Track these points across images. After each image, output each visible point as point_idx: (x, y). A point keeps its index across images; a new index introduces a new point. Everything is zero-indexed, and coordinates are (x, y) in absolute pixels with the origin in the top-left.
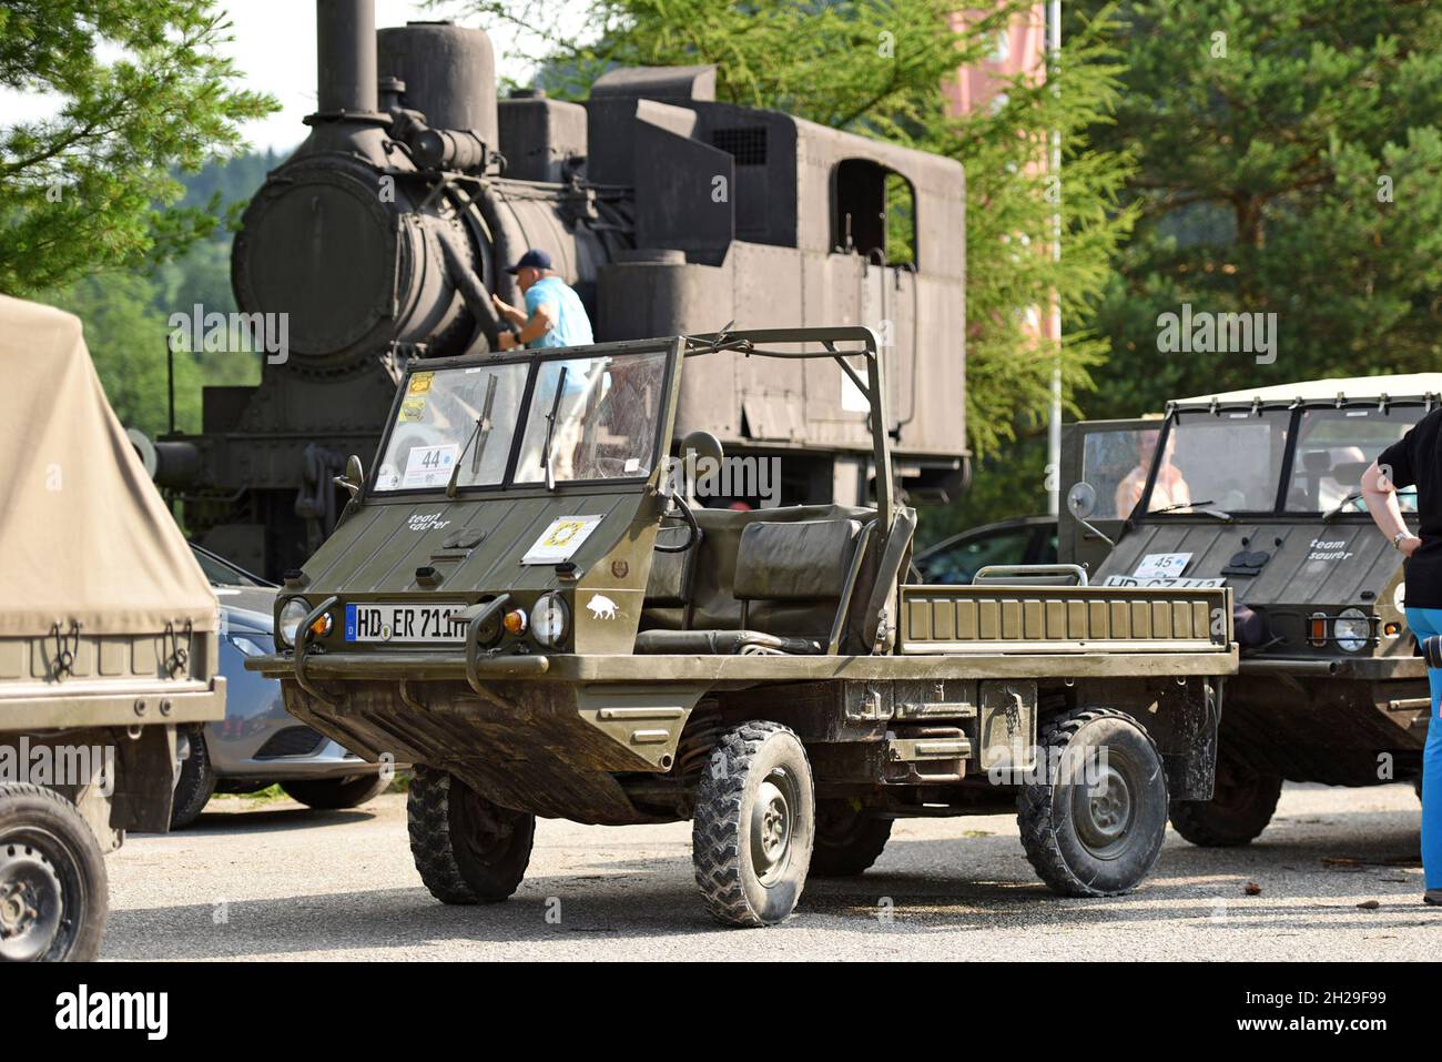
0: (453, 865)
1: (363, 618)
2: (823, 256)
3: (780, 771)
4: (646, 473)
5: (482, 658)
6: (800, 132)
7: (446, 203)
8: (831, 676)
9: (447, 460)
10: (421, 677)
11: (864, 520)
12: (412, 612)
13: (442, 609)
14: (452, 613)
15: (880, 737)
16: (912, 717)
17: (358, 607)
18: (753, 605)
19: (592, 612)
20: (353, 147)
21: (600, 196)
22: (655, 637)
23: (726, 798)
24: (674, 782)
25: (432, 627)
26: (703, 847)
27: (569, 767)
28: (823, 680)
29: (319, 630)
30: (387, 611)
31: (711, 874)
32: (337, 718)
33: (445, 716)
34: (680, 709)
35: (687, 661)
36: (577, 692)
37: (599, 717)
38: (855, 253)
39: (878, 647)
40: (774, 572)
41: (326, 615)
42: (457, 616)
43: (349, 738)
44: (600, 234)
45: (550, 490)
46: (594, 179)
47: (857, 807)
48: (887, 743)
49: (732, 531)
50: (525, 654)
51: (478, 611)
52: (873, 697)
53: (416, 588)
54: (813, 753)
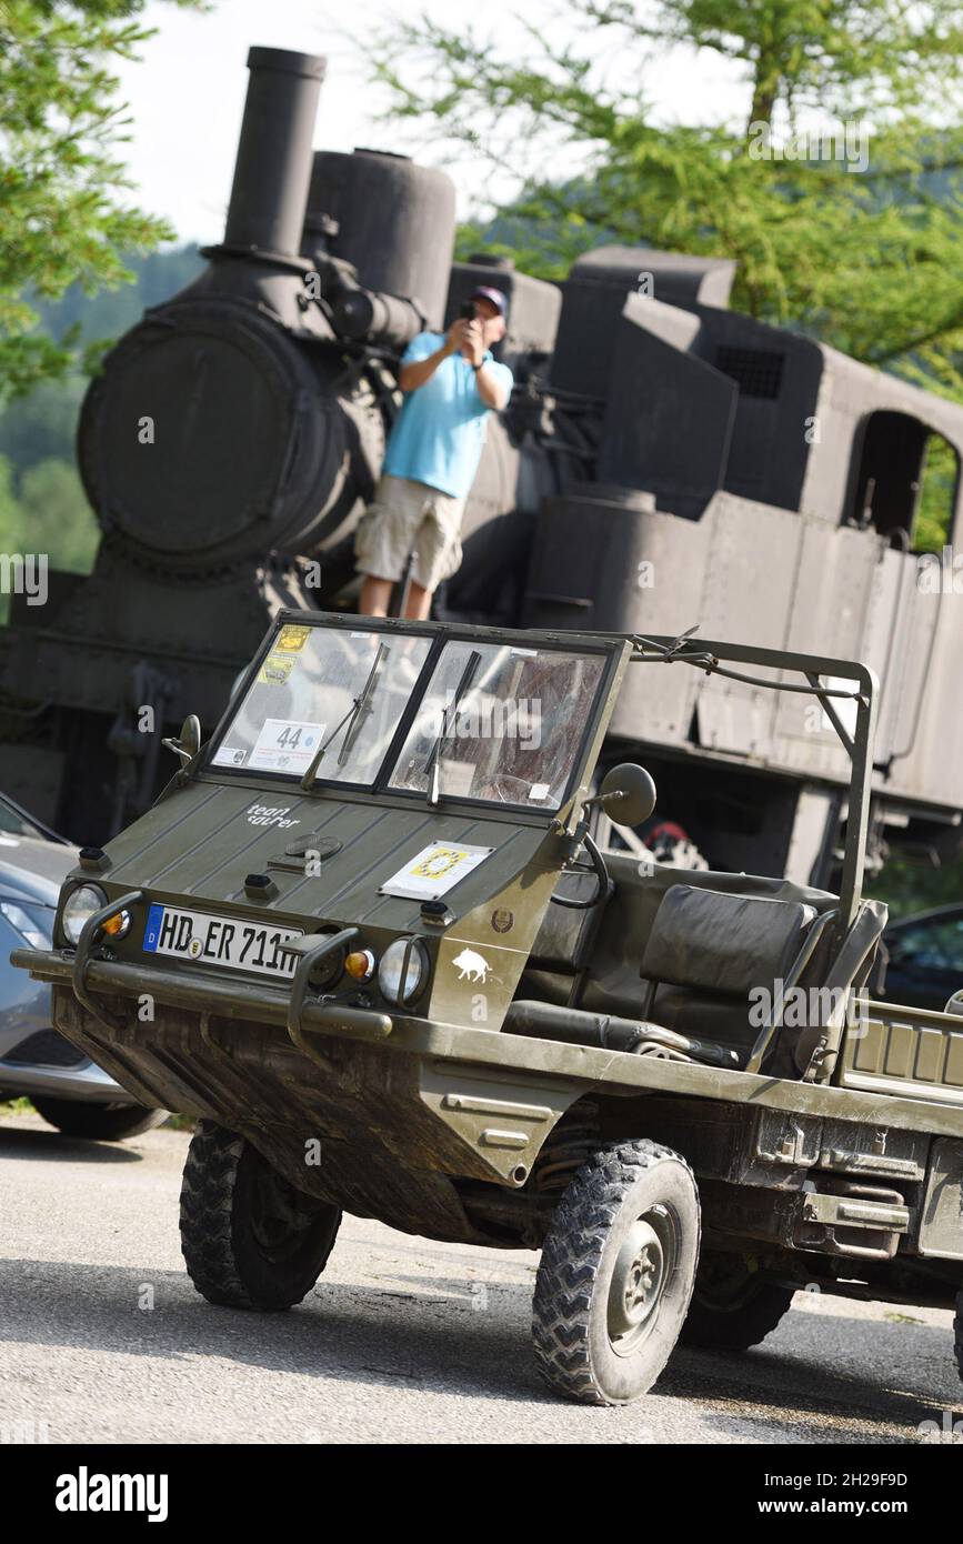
0: (229, 1256)
1: (170, 925)
2: (830, 528)
3: (662, 1210)
4: (555, 804)
5: (309, 1003)
6: (828, 367)
7: (364, 385)
8: (745, 1100)
9: (309, 742)
10: (230, 1013)
11: (821, 907)
12: (232, 928)
13: (271, 932)
14: (282, 940)
15: (795, 1187)
16: (841, 1168)
17: (166, 911)
18: (663, 989)
19: (458, 970)
20: (259, 296)
21: (563, 405)
22: (532, 1011)
23: (587, 1234)
24: (526, 1200)
25: (253, 953)
26: (549, 1292)
27: (396, 1159)
28: (735, 1103)
29: (112, 930)
30: (201, 922)
31: (552, 1327)
32: (114, 1044)
33: (250, 1065)
34: (548, 1110)
35: (566, 1051)
36: (422, 1067)
37: (445, 1105)
38: (872, 531)
39: (812, 1072)
40: (696, 953)
41: (125, 913)
42: (288, 945)
43: (126, 1072)
44: (552, 455)
45: (431, 804)
46: (556, 385)
47: (753, 1267)
48: (803, 1196)
49: (653, 890)
50: (364, 1008)
51: (315, 943)
52: (795, 1134)
53: (243, 900)
54: (706, 1193)
